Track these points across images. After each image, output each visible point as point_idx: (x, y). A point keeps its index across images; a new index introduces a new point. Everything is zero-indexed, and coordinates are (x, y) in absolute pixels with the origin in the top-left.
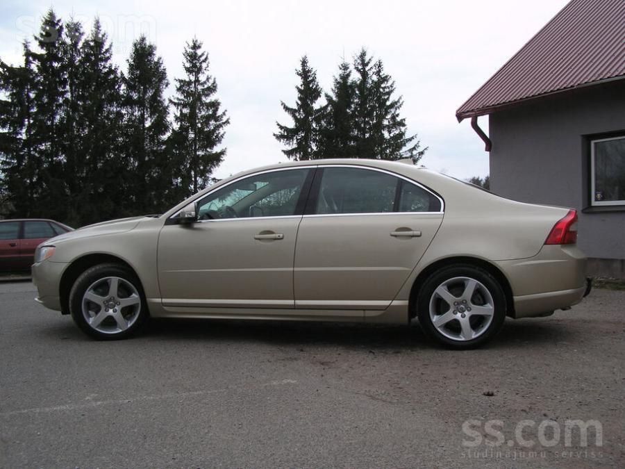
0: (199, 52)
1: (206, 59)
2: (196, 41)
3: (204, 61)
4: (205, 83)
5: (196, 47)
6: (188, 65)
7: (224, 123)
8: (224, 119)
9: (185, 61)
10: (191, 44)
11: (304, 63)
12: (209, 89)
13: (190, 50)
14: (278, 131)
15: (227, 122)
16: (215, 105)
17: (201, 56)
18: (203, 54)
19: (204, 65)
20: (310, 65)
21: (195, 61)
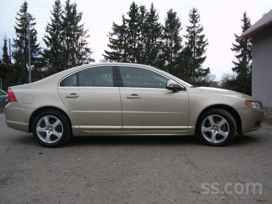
0: (196, 14)
1: (199, 16)
2: (194, 9)
3: (198, 17)
4: (198, 27)
5: (194, 12)
6: (191, 20)
7: (206, 44)
8: (207, 42)
9: (189, 18)
10: (192, 11)
11: (245, 15)
12: (200, 29)
13: (192, 13)
14: (233, 47)
15: (207, 44)
16: (202, 37)
17: (196, 16)
18: (197, 14)
19: (198, 19)
20: (247, 16)
21: (194, 18)
